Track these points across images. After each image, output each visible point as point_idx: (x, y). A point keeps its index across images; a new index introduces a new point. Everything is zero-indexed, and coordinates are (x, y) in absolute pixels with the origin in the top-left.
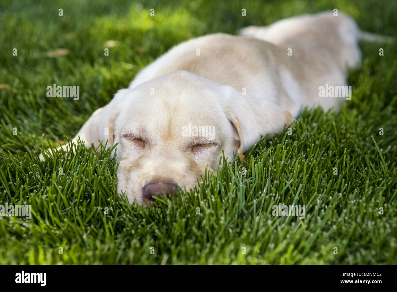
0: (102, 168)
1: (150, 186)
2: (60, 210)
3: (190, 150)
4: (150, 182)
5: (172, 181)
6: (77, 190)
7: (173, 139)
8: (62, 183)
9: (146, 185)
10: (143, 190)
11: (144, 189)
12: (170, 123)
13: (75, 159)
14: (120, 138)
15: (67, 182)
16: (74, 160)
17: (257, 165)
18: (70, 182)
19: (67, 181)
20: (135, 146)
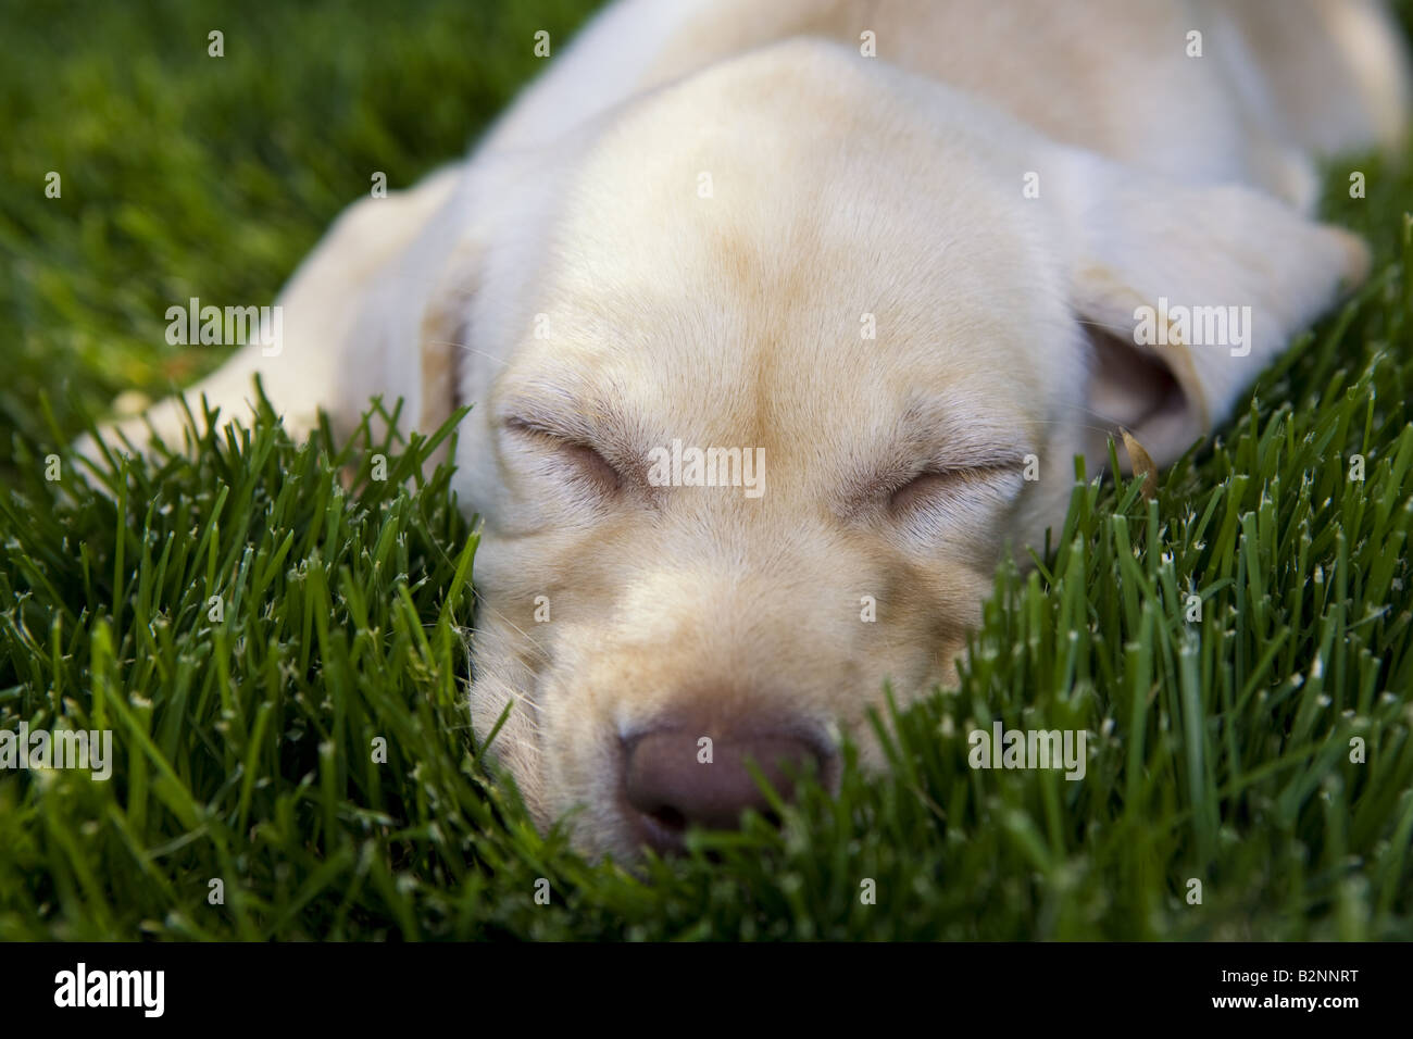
0: (377, 566)
1: (659, 741)
2: (147, 845)
3: (878, 509)
4: (661, 720)
5: (788, 720)
6: (242, 720)
7: (789, 460)
8: (155, 670)
9: (641, 731)
10: (618, 754)
11: (625, 746)
12: (764, 366)
13: (223, 522)
14: (493, 426)
15: (184, 663)
16: (215, 528)
17: (1252, 513)
18: (198, 664)
19: (183, 659)
20: (570, 474)
